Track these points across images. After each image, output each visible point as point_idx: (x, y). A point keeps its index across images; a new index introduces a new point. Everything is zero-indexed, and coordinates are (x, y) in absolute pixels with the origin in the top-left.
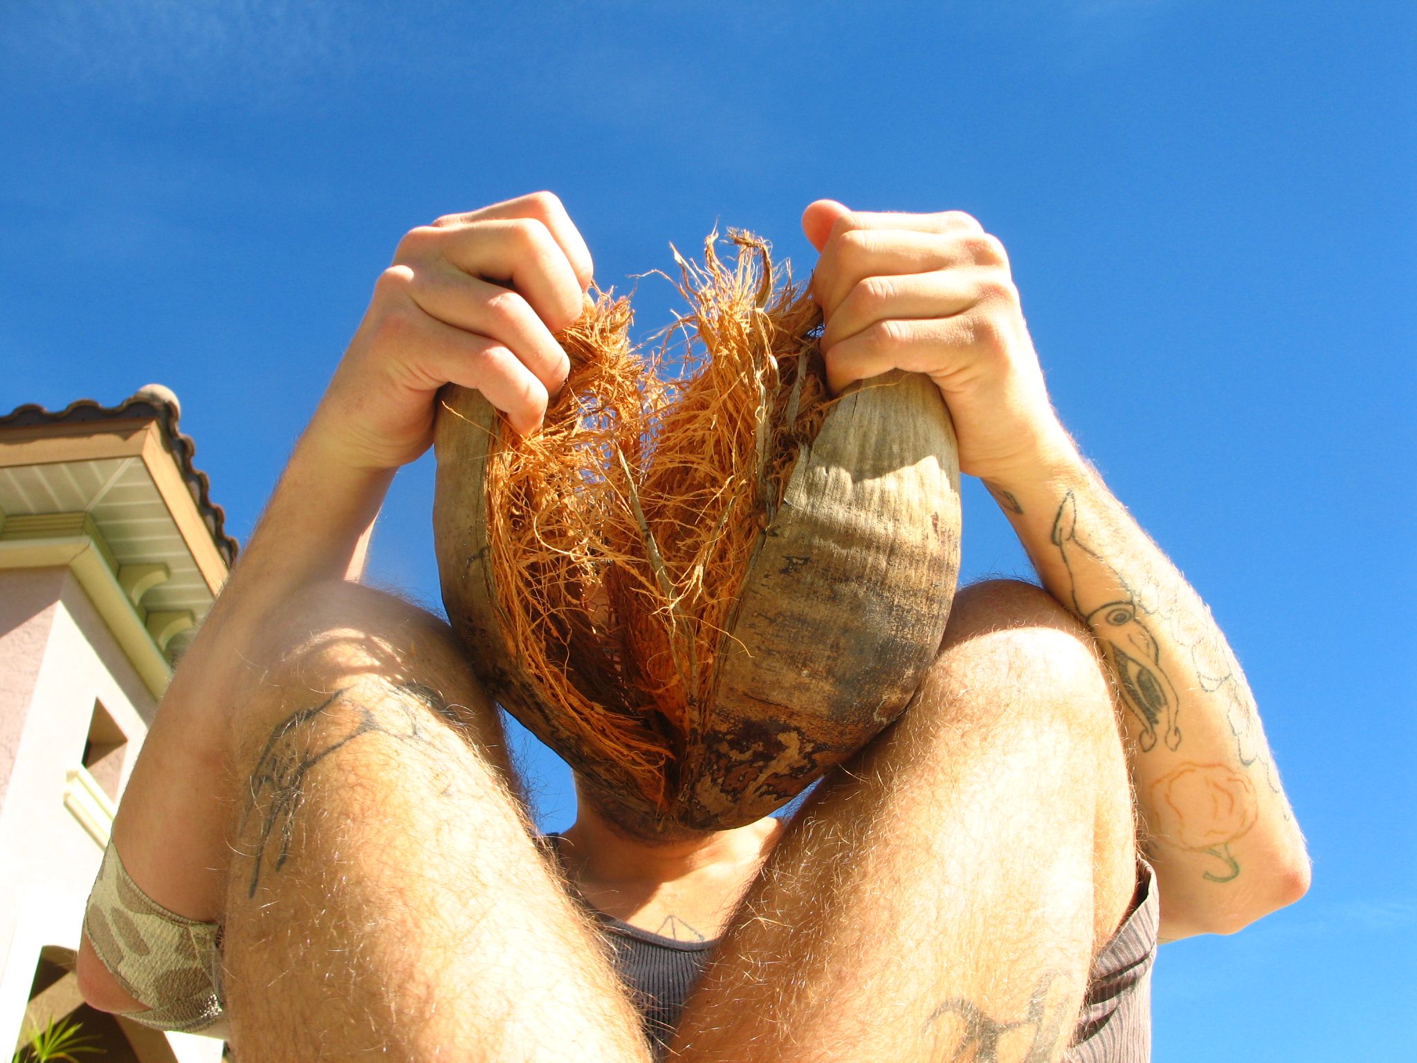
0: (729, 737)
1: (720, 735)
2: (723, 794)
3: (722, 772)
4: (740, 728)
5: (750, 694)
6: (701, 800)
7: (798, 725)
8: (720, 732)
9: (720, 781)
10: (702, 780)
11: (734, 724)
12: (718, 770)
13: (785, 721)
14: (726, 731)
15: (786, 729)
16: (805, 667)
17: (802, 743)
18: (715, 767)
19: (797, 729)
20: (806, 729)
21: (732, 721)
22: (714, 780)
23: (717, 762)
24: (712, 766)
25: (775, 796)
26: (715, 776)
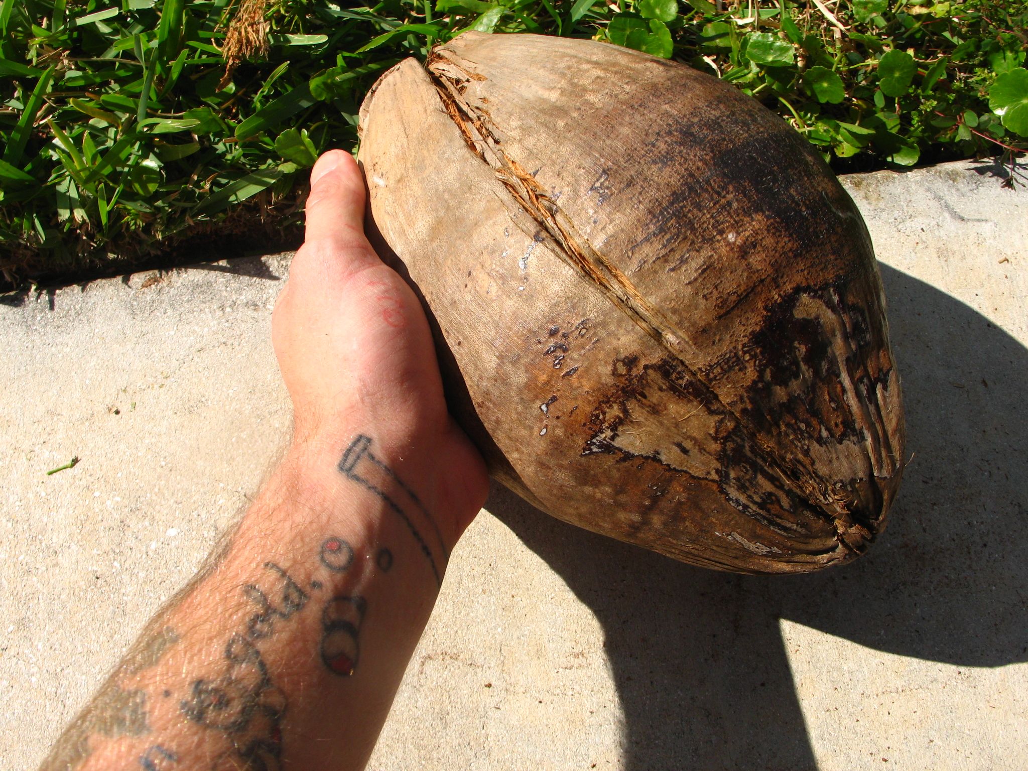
0: (768, 376)
1: (760, 385)
2: (846, 442)
3: (814, 422)
4: (761, 352)
5: (722, 312)
6: (840, 477)
7: (794, 285)
8: (754, 382)
9: (825, 434)
10: (814, 457)
11: (752, 357)
12: (808, 425)
13: (780, 295)
14: (757, 374)
15: (790, 300)
16: (724, 232)
17: (821, 297)
18: (803, 426)
19: (798, 290)
20: (804, 281)
21: (747, 357)
22: (820, 441)
23: (796, 418)
24: (799, 428)
25: (879, 387)
26: (816, 435)
